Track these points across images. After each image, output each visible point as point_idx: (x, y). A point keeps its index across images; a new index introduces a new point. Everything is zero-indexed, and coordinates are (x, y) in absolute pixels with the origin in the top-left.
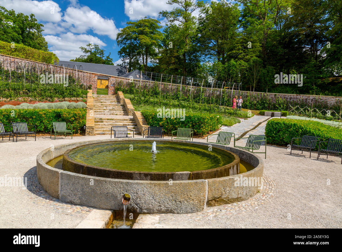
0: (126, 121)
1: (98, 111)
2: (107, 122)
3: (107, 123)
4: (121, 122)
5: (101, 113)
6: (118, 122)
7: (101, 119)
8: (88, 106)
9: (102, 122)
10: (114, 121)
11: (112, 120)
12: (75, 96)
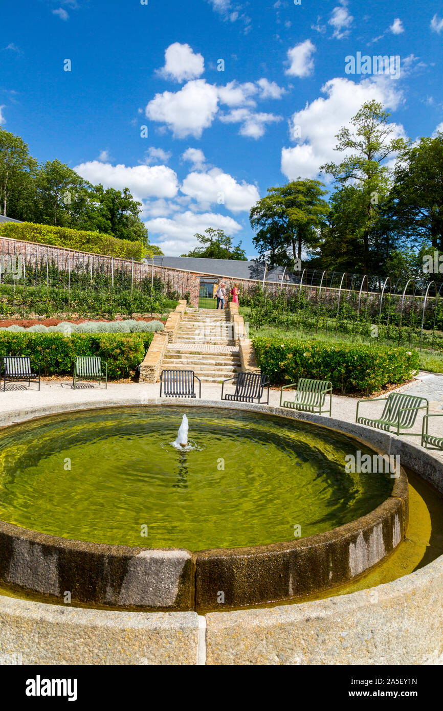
0: (223, 357)
1: (184, 336)
2: (187, 358)
3: (187, 360)
4: (213, 359)
5: (187, 340)
6: (207, 358)
7: (179, 352)
8: (167, 328)
9: (179, 357)
10: (201, 356)
11: (199, 353)
12: (148, 311)
